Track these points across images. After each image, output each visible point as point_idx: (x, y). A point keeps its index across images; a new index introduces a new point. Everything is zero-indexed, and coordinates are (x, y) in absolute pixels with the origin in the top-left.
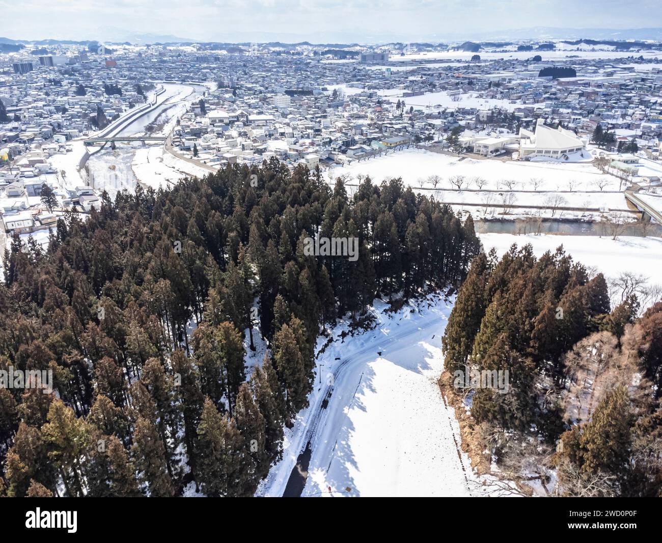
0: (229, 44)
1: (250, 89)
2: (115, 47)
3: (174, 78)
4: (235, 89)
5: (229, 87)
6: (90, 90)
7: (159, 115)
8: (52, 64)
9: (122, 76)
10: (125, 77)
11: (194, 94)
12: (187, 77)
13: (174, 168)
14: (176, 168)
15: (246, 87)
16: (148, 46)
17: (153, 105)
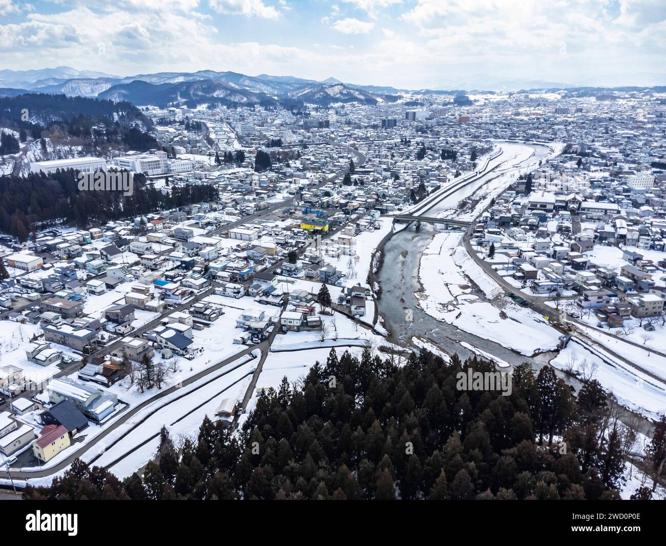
0: (603, 89)
1: (603, 156)
2: (477, 97)
3: (519, 137)
4: (584, 154)
5: (576, 153)
6: (430, 152)
7: (480, 187)
8: (414, 119)
9: (467, 135)
10: (470, 135)
11: (533, 158)
12: (534, 136)
13: (461, 267)
14: (463, 269)
15: (599, 153)
16: (511, 94)
17: (480, 173)
